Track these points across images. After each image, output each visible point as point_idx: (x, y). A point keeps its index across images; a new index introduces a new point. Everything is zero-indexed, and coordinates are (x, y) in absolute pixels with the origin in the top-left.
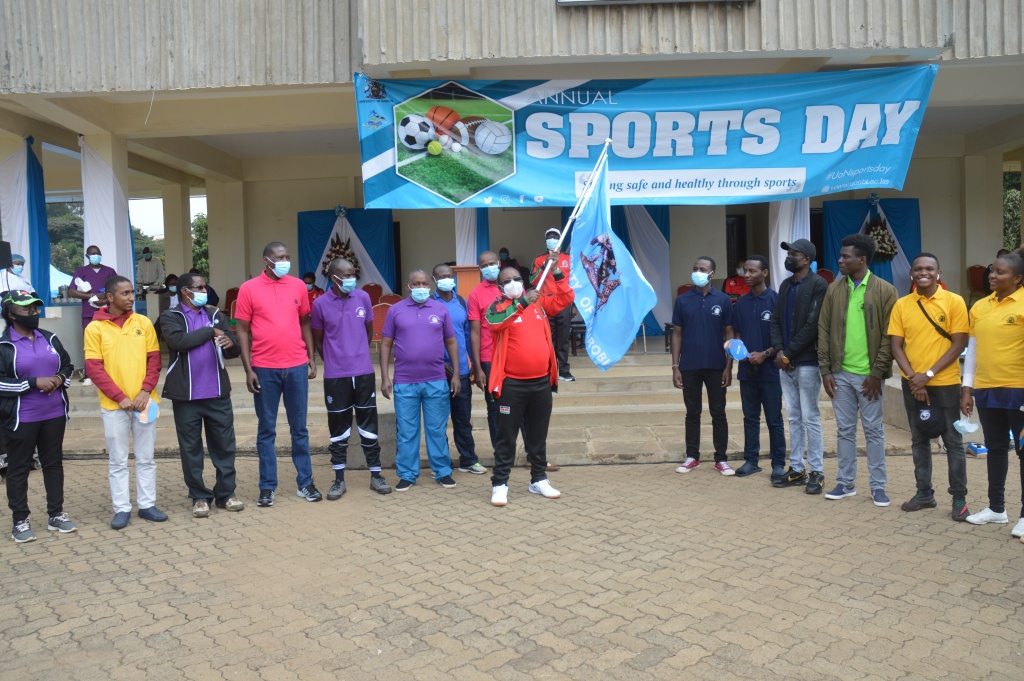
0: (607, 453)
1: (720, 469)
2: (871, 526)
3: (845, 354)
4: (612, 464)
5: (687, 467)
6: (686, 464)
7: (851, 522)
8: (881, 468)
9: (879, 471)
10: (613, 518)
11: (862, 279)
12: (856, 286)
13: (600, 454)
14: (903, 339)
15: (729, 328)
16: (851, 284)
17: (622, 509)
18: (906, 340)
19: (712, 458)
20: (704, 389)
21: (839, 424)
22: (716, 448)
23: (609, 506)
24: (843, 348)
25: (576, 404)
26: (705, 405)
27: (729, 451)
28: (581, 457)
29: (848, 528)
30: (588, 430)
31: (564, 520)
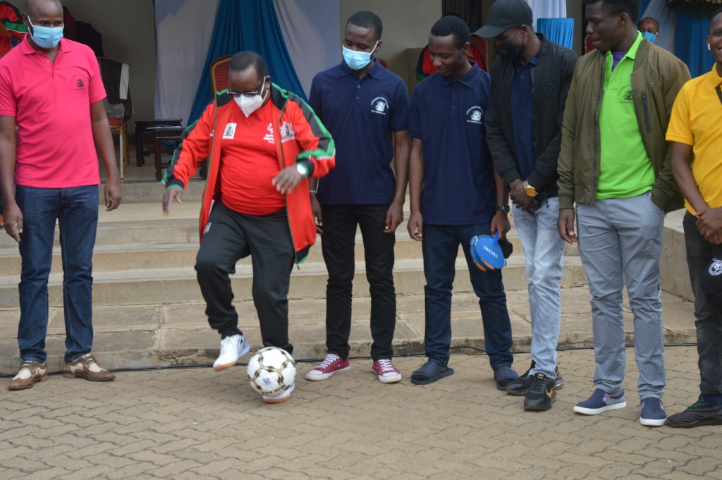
0: (187, 347)
1: (377, 371)
2: (597, 462)
3: (600, 173)
4: (194, 365)
5: (325, 371)
6: (324, 365)
7: (566, 457)
8: (656, 361)
9: (654, 367)
10: (170, 458)
11: (627, 50)
12: (616, 60)
13: (176, 349)
14: (691, 148)
15: (400, 134)
16: (610, 57)
17: (189, 442)
18: (696, 151)
19: (368, 352)
20: (359, 238)
21: (592, 290)
22: (374, 335)
23: (168, 438)
24: (596, 162)
25: (147, 264)
26: (360, 265)
27: (396, 341)
28: (140, 356)
29: (557, 467)
30: (165, 309)
31: (83, 464)
